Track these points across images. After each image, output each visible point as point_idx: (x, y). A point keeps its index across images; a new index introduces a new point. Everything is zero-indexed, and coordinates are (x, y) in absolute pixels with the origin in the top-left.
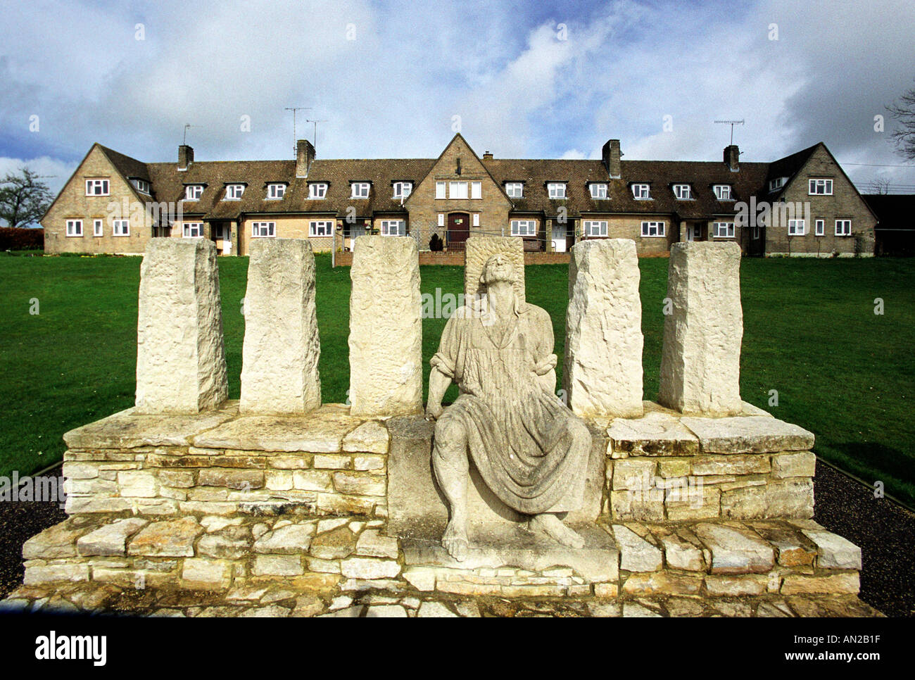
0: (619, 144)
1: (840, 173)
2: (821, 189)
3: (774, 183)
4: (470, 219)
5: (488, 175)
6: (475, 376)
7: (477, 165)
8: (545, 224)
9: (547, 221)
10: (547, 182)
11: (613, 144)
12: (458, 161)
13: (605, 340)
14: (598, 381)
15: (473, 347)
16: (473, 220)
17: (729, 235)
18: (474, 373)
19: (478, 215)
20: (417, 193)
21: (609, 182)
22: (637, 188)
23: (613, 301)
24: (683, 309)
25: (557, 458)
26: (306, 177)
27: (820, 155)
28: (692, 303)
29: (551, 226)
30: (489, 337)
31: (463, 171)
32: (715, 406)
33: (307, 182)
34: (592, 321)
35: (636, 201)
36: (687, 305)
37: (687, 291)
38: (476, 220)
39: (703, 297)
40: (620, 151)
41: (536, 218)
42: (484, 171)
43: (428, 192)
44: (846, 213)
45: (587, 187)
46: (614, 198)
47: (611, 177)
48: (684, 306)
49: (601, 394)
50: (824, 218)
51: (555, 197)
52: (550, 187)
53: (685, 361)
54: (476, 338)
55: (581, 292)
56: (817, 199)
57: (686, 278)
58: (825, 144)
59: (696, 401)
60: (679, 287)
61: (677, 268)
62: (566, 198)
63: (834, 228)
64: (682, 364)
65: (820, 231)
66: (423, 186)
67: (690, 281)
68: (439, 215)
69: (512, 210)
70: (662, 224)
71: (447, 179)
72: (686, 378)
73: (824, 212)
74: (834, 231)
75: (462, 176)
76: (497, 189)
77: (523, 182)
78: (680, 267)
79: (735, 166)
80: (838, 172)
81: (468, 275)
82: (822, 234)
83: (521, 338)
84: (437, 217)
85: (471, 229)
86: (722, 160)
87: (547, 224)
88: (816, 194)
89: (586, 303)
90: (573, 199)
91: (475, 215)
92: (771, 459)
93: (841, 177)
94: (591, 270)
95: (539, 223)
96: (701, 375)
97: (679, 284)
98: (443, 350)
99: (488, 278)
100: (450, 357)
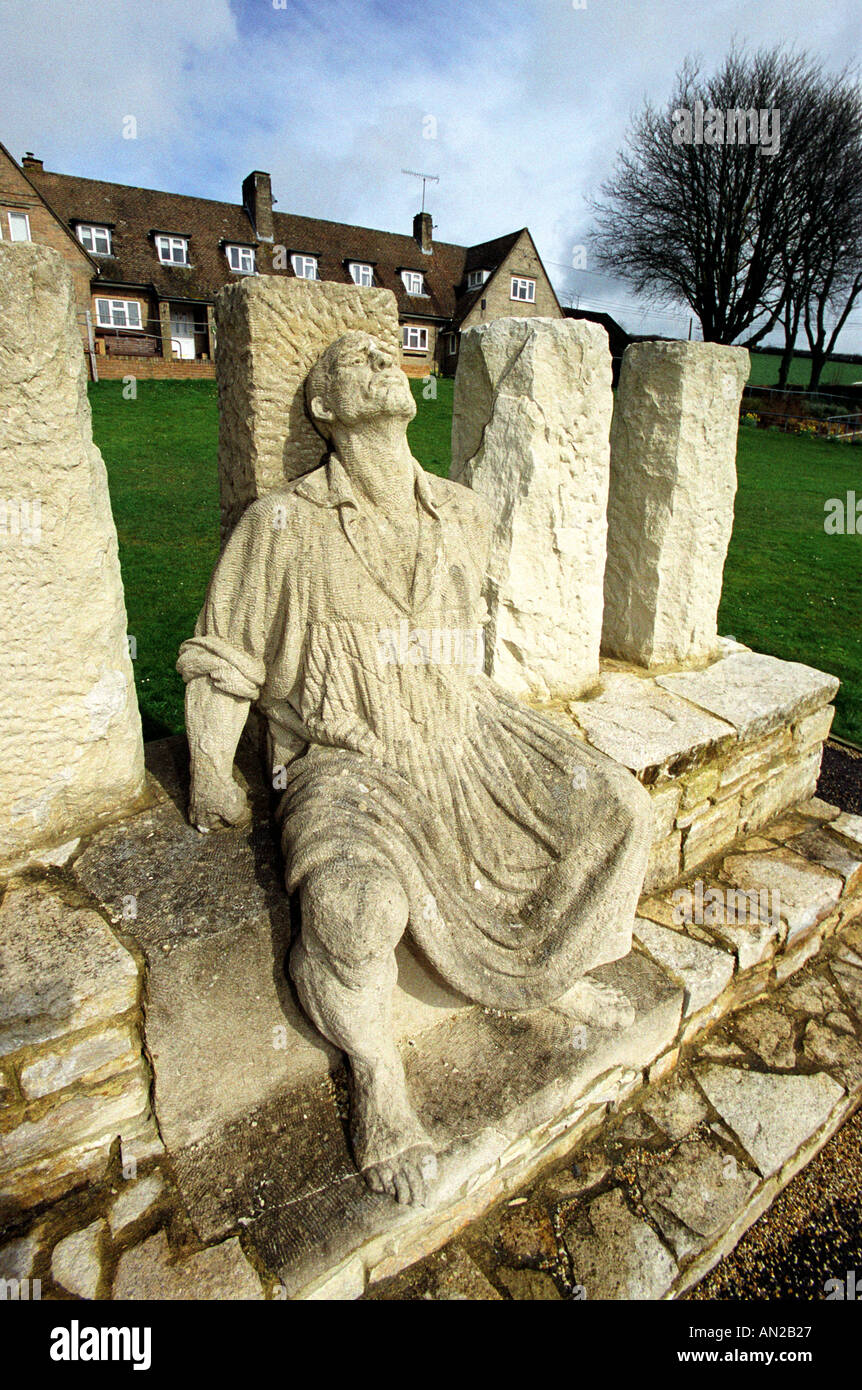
1: (543, 274)
2: (523, 293)
3: (473, 276)
5: (40, 202)
6: (346, 697)
7: (15, 176)
8: (158, 308)
9: (161, 305)
10: (154, 233)
13: (556, 551)
14: (543, 637)
15: (334, 614)
17: (422, 346)
21: (257, 246)
22: (299, 261)
23: (576, 465)
24: (666, 479)
27: (522, 245)
28: (683, 464)
29: (168, 313)
30: (381, 585)
32: (697, 648)
34: (536, 511)
36: (674, 470)
37: (675, 443)
39: (701, 454)
40: (271, 195)
45: (222, 250)
46: (266, 274)
47: (260, 238)
48: (668, 472)
49: (544, 662)
52: (159, 242)
53: (661, 575)
55: (513, 444)
56: (519, 304)
57: (676, 415)
58: (529, 231)
59: (671, 646)
60: (657, 433)
61: (654, 395)
62: (189, 266)
64: (652, 578)
67: (685, 422)
69: (97, 279)
72: (660, 606)
77: (110, 227)
78: (660, 392)
79: (428, 245)
81: (259, 394)
83: (457, 576)
87: (162, 310)
88: (518, 298)
89: (527, 469)
90: (201, 268)
92: (793, 728)
93: (544, 280)
94: (535, 393)
95: (146, 306)
96: (683, 599)
97: (657, 427)
98: (222, 627)
99: (353, 405)
100: (248, 647)
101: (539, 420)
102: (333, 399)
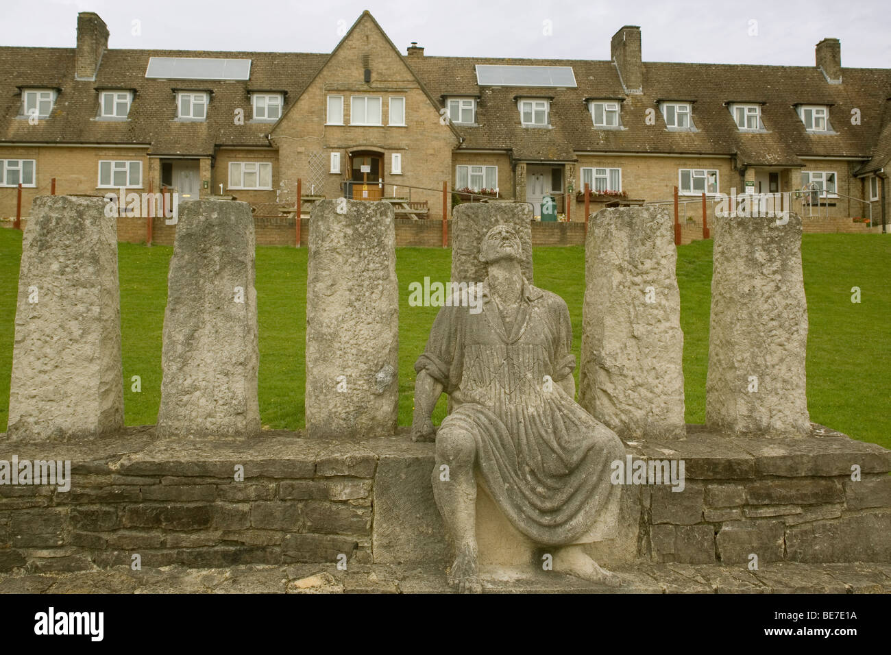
0: (640, 33)
4: (386, 161)
5: (417, 85)
7: (398, 66)
8: (515, 171)
9: (519, 167)
10: (517, 99)
11: (630, 35)
12: (366, 60)
13: (635, 337)
14: (628, 391)
15: (474, 341)
16: (391, 164)
17: (828, 192)
19: (399, 155)
20: (295, 114)
21: (623, 100)
22: (671, 111)
26: (93, 79)
29: (525, 175)
30: (495, 331)
31: (374, 76)
33: (97, 89)
35: (670, 133)
38: (395, 163)
40: (640, 46)
41: (498, 161)
42: (410, 78)
43: (313, 112)
45: (586, 107)
46: (631, 128)
47: (627, 91)
49: (631, 408)
51: (533, 123)
54: (479, 331)
62: (550, 127)
66: (304, 103)
68: (333, 154)
69: (459, 148)
70: (714, 175)
71: (346, 90)
75: (374, 85)
76: (432, 109)
77: (476, 97)
79: (835, 73)
84: (330, 156)
85: (387, 180)
86: (814, 65)
87: (519, 172)
91: (394, 155)
95: (504, 169)
99: (491, 255)
100: (441, 359)
102: (486, 253)
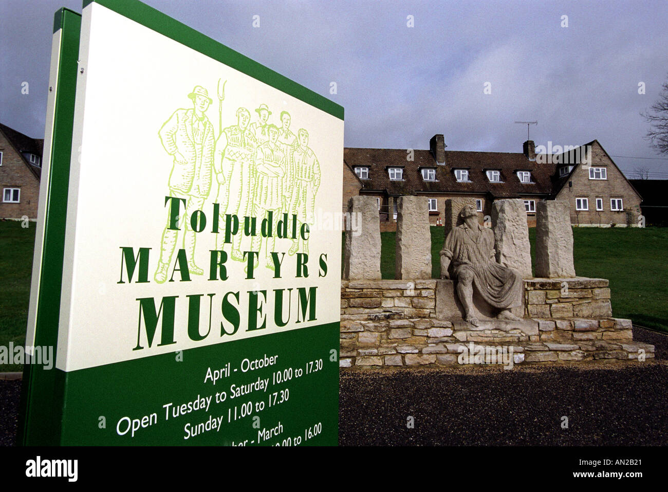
0: (443, 138)
1: (611, 163)
2: (598, 175)
3: (562, 170)
8: (388, 200)
9: (389, 199)
10: (388, 167)
11: (439, 139)
13: (514, 244)
14: (513, 263)
15: (464, 243)
17: (531, 210)
18: (465, 255)
21: (437, 168)
22: (459, 173)
23: (517, 226)
24: (546, 231)
25: (509, 286)
27: (595, 149)
28: (550, 227)
29: (392, 202)
30: (472, 240)
32: (565, 274)
34: (508, 236)
35: (458, 183)
36: (548, 228)
39: (555, 224)
40: (444, 144)
41: (379, 196)
44: (618, 194)
45: (419, 171)
46: (441, 180)
47: (438, 164)
48: (547, 229)
50: (602, 197)
51: (395, 179)
52: (390, 171)
53: (549, 254)
54: (466, 240)
56: (595, 182)
57: (547, 216)
58: (598, 141)
59: (556, 272)
60: (544, 221)
61: (542, 213)
62: (403, 180)
63: (610, 205)
64: (548, 255)
65: (600, 207)
67: (549, 218)
69: (361, 190)
70: (479, 202)
72: (550, 262)
73: (601, 193)
74: (610, 207)
76: (350, 172)
77: (368, 167)
79: (532, 156)
80: (609, 162)
81: (453, 214)
82: (602, 210)
83: (485, 239)
86: (523, 152)
87: (389, 201)
88: (594, 178)
89: (505, 227)
90: (409, 181)
92: (592, 291)
93: (612, 167)
94: (506, 213)
95: (382, 199)
96: (557, 260)
97: (543, 220)
98: (447, 246)
99: (467, 214)
100: (451, 250)
101: (507, 218)
102: (464, 214)
